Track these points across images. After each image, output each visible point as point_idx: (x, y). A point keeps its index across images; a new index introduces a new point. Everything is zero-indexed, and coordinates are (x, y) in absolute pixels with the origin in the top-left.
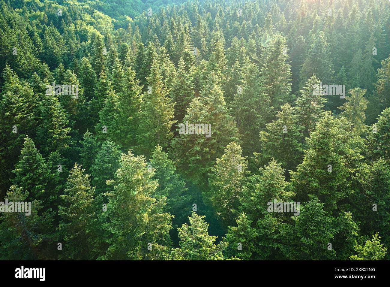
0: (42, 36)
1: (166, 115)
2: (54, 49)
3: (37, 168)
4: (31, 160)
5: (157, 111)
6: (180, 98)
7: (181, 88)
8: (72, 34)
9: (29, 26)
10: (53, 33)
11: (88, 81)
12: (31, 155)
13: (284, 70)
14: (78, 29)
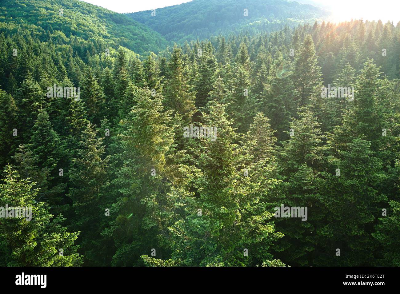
0: (66, 65)
1: (187, 103)
2: (78, 75)
3: (49, 141)
4: (44, 133)
5: (178, 99)
6: (202, 94)
7: (204, 83)
8: (97, 64)
9: (55, 54)
10: (78, 62)
11: (109, 90)
12: (44, 127)
13: (315, 72)
14: (103, 60)
